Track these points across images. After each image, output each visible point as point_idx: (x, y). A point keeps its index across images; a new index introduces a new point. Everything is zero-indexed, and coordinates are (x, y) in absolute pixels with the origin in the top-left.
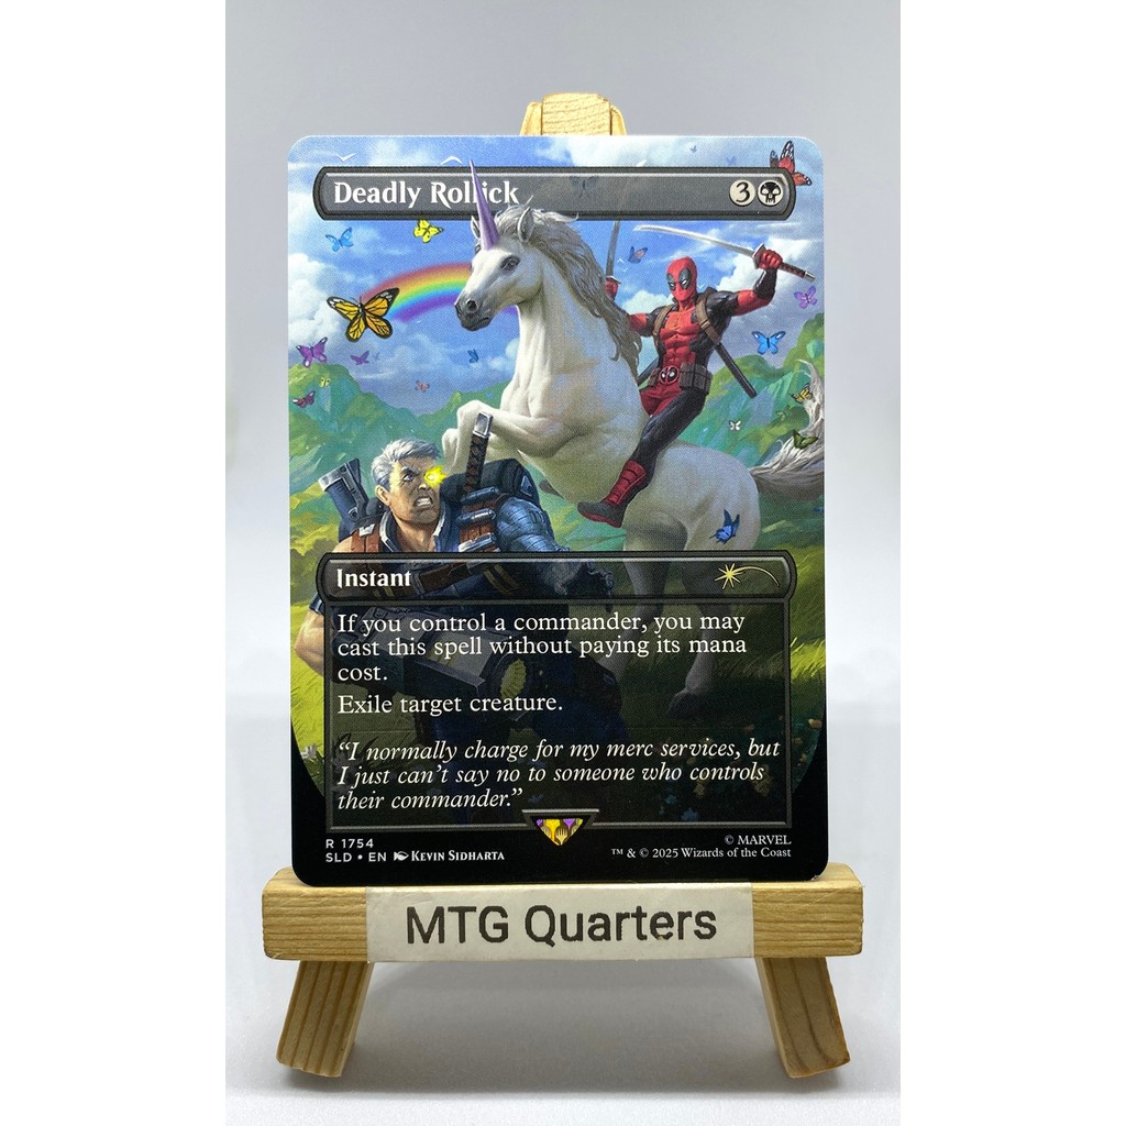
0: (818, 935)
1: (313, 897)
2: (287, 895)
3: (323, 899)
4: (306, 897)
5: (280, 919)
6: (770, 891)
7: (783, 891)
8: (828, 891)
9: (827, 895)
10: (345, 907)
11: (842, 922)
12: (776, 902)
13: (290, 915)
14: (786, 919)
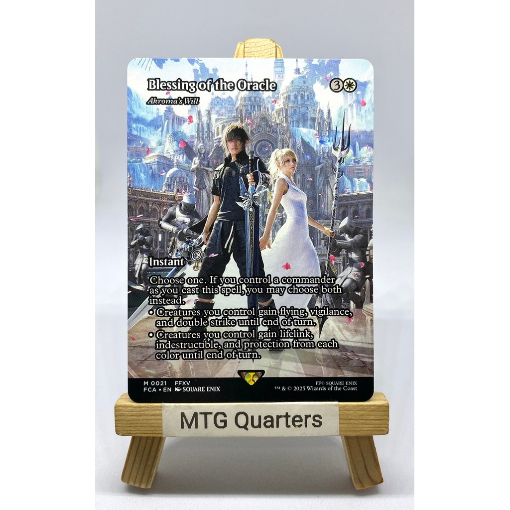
0: (369, 426)
1: (138, 407)
2: (126, 406)
3: (143, 408)
4: (134, 407)
5: (123, 417)
6: (346, 406)
7: (352, 406)
8: (373, 406)
9: (373, 408)
10: (153, 412)
11: (379, 420)
12: (349, 410)
13: (128, 416)
14: (354, 418)
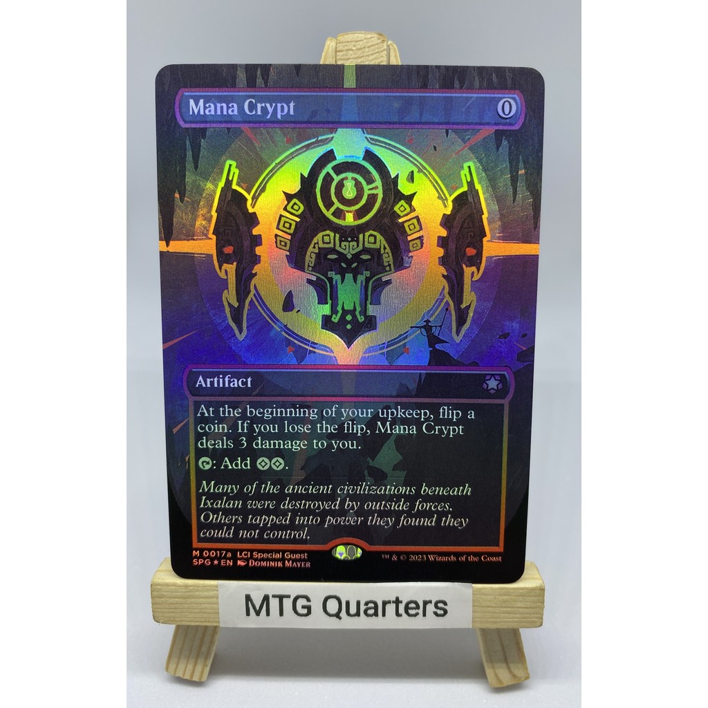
0: (515, 615)
1: (183, 586)
2: (167, 585)
3: (192, 588)
4: (179, 586)
5: (162, 599)
6: (484, 588)
7: (492, 588)
9: (521, 591)
10: (205, 593)
11: (530, 608)
12: (487, 595)
13: (170, 597)
14: (493, 605)
